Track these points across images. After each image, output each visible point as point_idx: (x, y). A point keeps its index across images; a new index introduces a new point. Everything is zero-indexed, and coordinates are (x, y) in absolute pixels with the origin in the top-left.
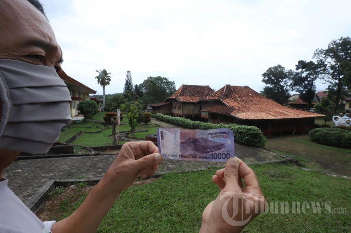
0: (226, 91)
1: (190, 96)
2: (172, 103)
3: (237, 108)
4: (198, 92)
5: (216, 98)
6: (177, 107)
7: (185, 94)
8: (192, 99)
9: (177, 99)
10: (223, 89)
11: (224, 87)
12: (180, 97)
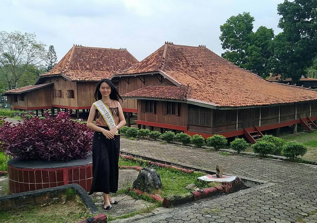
0: (167, 56)
1: (91, 70)
2: (52, 85)
3: (195, 87)
4: (107, 62)
5: (150, 70)
6: (65, 93)
7: (81, 65)
8: (96, 75)
9: (64, 75)
10: (160, 51)
11: (163, 46)
12: (71, 72)
